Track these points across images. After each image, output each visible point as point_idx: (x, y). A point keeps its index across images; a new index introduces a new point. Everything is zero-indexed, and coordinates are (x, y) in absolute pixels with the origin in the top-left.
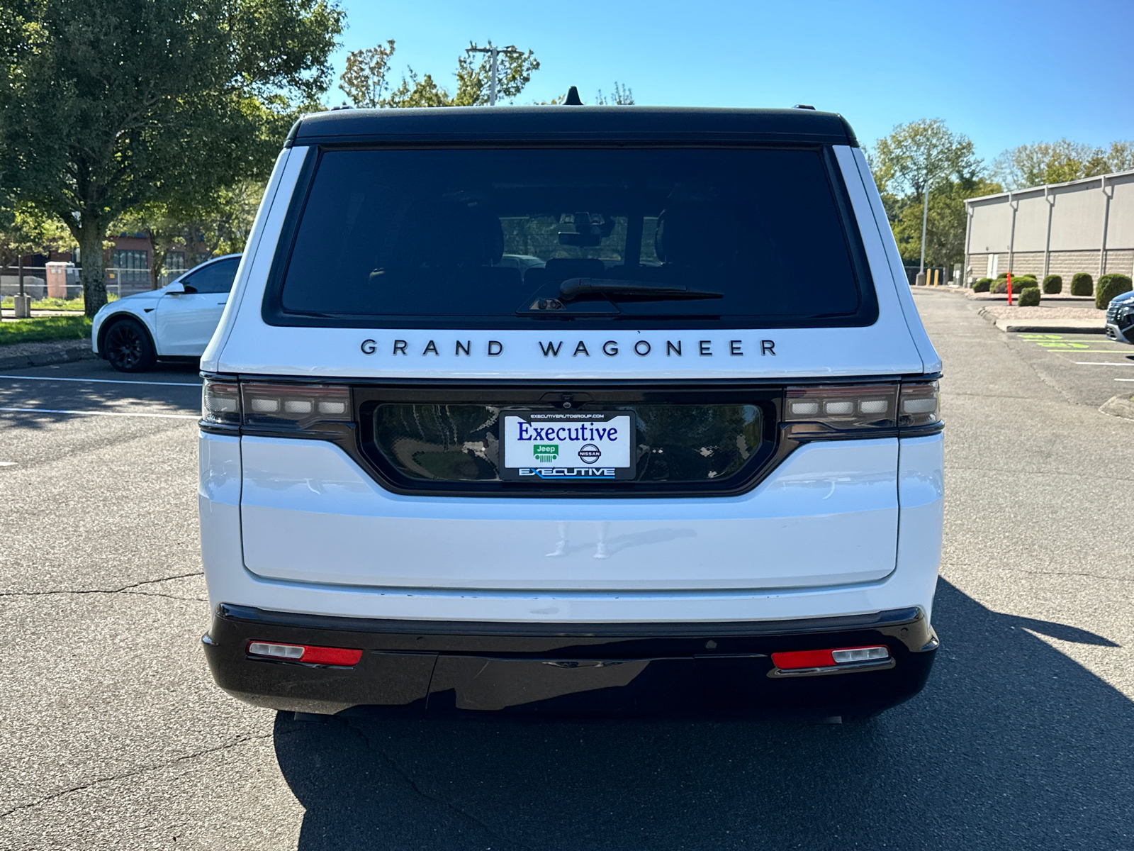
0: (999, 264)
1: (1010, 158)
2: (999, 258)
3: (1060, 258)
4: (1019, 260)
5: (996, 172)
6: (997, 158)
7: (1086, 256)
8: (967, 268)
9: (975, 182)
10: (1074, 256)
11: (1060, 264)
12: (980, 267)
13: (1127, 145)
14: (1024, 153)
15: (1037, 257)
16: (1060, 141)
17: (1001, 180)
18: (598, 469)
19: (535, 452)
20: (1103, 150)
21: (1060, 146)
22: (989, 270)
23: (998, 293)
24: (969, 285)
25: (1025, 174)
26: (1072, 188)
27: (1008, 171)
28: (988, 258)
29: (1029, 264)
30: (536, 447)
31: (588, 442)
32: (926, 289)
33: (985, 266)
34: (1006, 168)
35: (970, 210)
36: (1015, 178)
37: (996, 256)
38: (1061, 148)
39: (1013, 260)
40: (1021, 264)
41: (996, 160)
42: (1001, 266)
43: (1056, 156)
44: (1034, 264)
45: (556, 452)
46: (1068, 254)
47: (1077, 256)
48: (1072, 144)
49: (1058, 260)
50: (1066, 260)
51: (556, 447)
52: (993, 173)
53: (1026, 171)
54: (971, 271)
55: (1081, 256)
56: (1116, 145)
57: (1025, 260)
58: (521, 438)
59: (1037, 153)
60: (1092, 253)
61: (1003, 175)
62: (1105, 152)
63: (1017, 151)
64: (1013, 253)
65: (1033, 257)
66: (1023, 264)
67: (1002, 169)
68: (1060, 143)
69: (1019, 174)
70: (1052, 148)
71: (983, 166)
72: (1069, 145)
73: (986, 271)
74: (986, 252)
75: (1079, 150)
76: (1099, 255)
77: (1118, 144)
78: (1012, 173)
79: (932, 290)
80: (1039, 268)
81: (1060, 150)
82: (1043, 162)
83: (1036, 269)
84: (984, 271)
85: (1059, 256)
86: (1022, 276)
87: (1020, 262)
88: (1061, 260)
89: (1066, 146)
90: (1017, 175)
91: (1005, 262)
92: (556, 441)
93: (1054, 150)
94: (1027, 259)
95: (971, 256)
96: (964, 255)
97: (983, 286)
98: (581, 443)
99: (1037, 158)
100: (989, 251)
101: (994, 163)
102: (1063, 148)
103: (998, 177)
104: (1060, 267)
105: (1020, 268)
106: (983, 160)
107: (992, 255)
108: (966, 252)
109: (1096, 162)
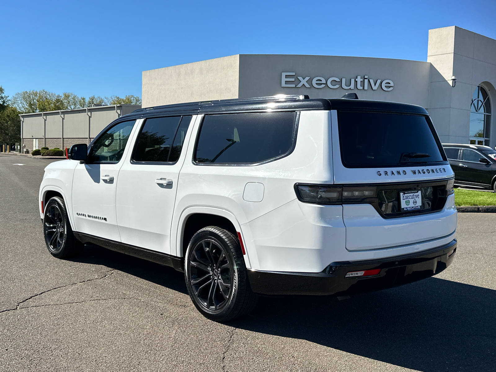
0: (39, 143)
1: (20, 96)
2: (38, 140)
3: (69, 141)
4: (49, 142)
5: (14, 102)
6: (14, 96)
7: (81, 140)
8: (23, 144)
9: (5, 106)
10: (75, 140)
11: (69, 144)
12: (29, 145)
13: (70, 94)
14: (26, 94)
15: (57, 140)
16: (42, 90)
17: (17, 106)
18: (417, 206)
19: (406, 203)
20: (61, 96)
21: (42, 93)
22: (34, 146)
23: (47, 156)
24: (24, 152)
25: (28, 104)
26: (72, 112)
27: (20, 102)
28: (33, 140)
29: (54, 143)
30: (406, 201)
31: (415, 199)
32: (3, 154)
33: (32, 144)
34: (19, 100)
35: (22, 119)
36: (23, 105)
37: (37, 140)
38: (43, 94)
39: (46, 142)
40: (50, 143)
41: (14, 97)
42: (40, 144)
43: (41, 97)
44: (57, 143)
45: (409, 203)
46: (73, 139)
47: (77, 140)
48: (47, 92)
49: (68, 142)
50: (72, 142)
51: (409, 201)
52: (13, 103)
53: (28, 103)
54: (25, 146)
55: (79, 140)
56: (65, 94)
57: (52, 142)
58: (403, 199)
59: (32, 95)
60: (84, 139)
61: (18, 104)
62: (61, 97)
63: (23, 94)
64: (45, 138)
65: (56, 140)
66: (51, 143)
67: (17, 101)
68: (42, 91)
69: (25, 103)
70: (39, 93)
71: (9, 99)
72: (46, 92)
73: (33, 146)
74: (32, 138)
75: (50, 95)
76: (87, 140)
77: (66, 94)
78: (21, 103)
79: (6, 154)
80: (59, 145)
81: (42, 94)
82: (35, 99)
83: (58, 146)
84: (32, 146)
85: (69, 140)
86: (53, 149)
87: (49, 143)
88: (69, 142)
89: (44, 93)
90: (24, 104)
91: (42, 142)
92: (409, 200)
93: (40, 94)
94: (53, 141)
95: (24, 139)
96: (21, 139)
97: (36, 153)
98: (413, 199)
99: (33, 97)
100: (33, 138)
101: (13, 98)
102: (43, 93)
103: (15, 104)
104: (69, 145)
105: (50, 145)
106: (8, 97)
107: (35, 139)
108: (21, 138)
109: (58, 101)
